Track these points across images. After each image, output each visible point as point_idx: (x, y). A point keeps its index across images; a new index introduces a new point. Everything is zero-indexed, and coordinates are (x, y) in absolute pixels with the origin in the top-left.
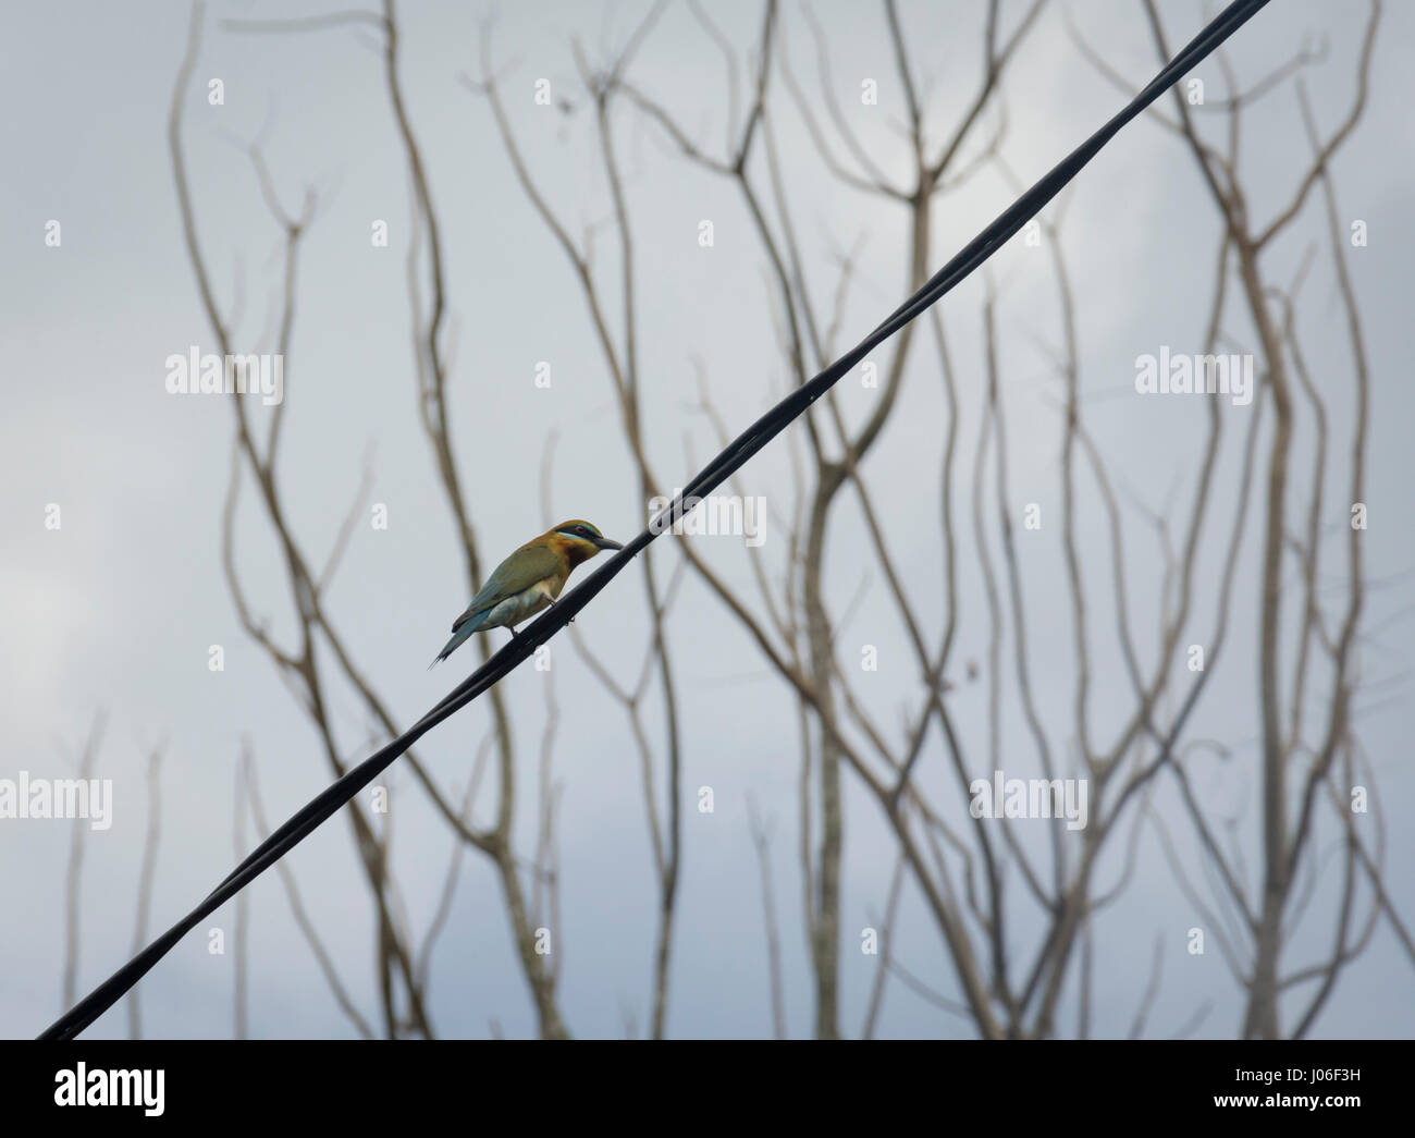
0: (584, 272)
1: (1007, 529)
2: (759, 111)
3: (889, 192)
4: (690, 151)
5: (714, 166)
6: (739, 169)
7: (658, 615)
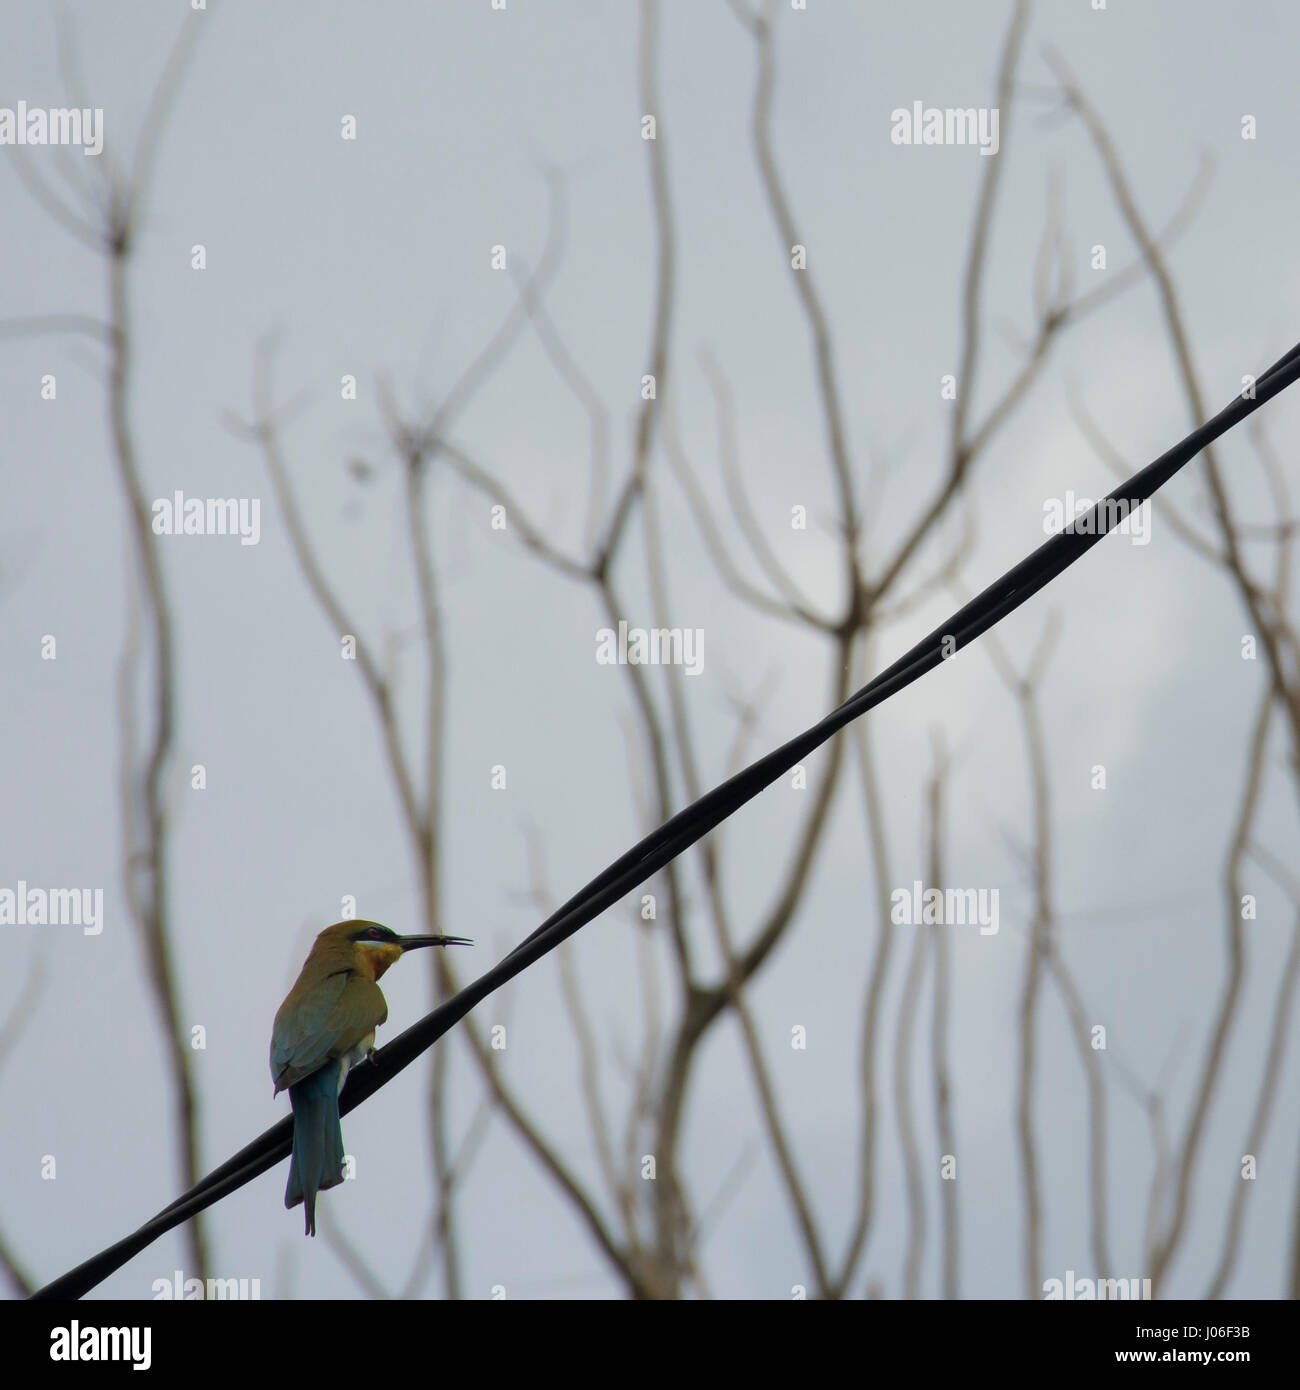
0: (383, 696)
1: (943, 1094)
2: (637, 486)
3: (807, 618)
4: (534, 543)
5: (565, 566)
6: (601, 572)
7: (446, 1182)
